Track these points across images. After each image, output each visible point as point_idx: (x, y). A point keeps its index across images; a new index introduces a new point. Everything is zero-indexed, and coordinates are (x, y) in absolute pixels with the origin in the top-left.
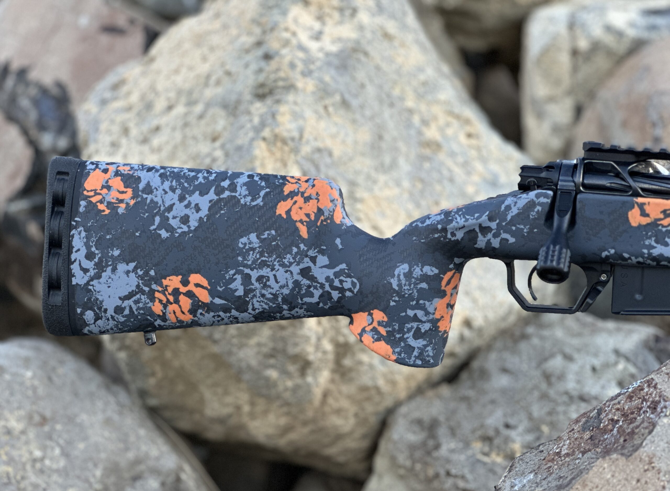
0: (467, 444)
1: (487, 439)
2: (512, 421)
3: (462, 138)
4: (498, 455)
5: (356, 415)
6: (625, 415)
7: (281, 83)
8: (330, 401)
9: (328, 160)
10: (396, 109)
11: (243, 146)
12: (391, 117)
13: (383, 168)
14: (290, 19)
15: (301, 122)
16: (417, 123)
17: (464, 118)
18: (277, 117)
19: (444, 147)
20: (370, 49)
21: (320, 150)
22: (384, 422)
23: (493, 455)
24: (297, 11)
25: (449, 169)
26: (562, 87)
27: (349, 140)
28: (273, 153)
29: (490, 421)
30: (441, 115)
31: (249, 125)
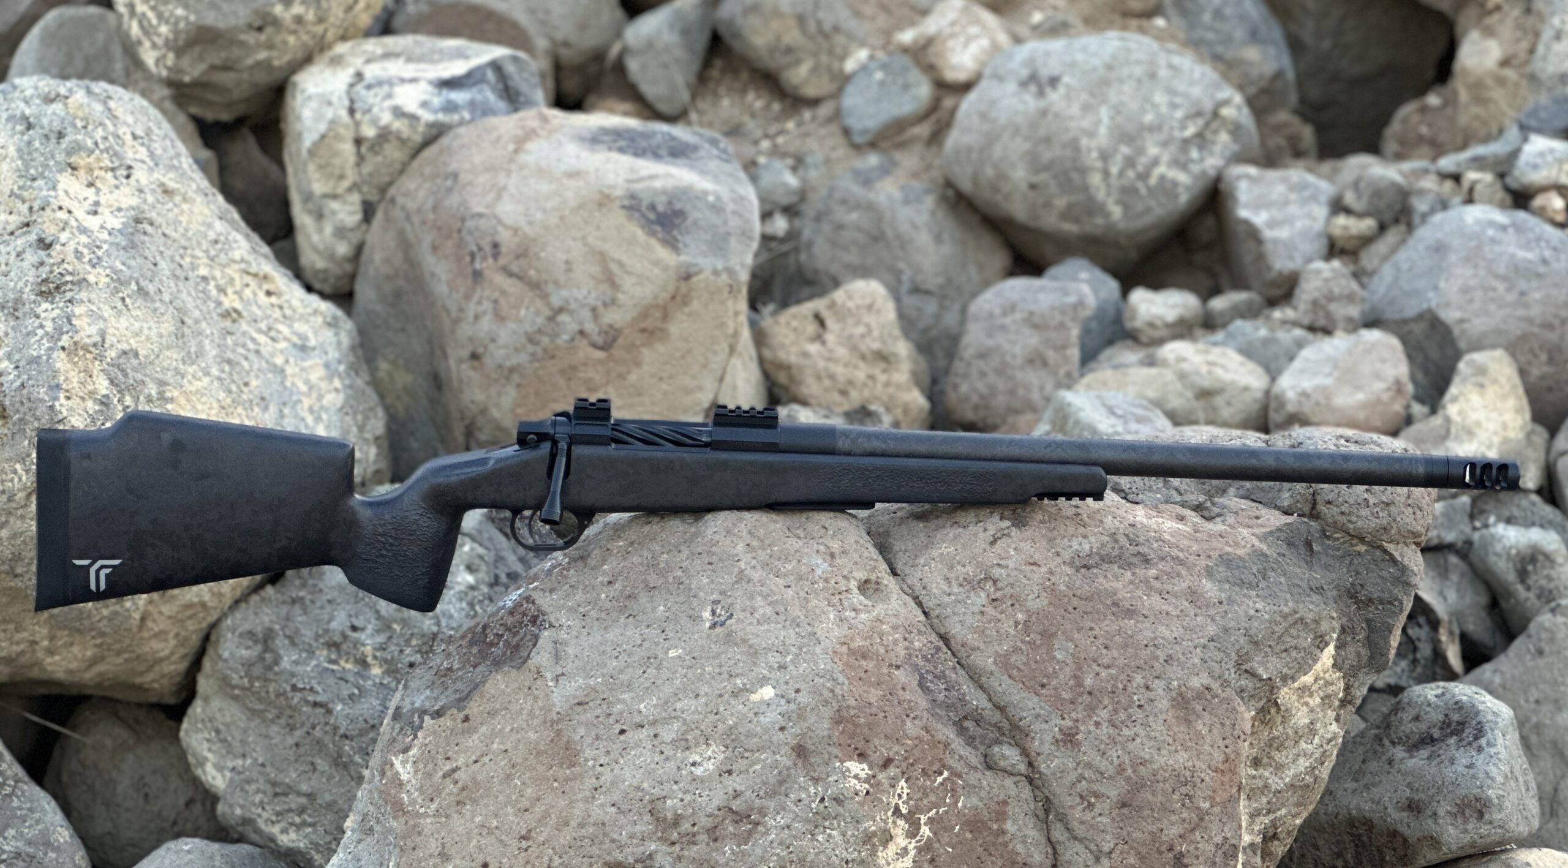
0: (311, 653)
1: (333, 645)
2: (357, 623)
3: (262, 296)
4: (347, 661)
5: (177, 635)
7: (68, 278)
8: (150, 624)
9: (135, 362)
10: (191, 283)
11: (39, 357)
12: (189, 294)
13: (190, 359)
14: (61, 193)
15: (101, 325)
16: (214, 292)
17: (261, 274)
18: (74, 322)
19: (245, 314)
20: (153, 215)
21: (125, 353)
22: (206, 639)
23: (342, 663)
24: (66, 181)
25: (253, 340)
26: (346, 183)
27: (153, 333)
28: (75, 364)
29: (334, 625)
30: (236, 276)
31: (40, 332)
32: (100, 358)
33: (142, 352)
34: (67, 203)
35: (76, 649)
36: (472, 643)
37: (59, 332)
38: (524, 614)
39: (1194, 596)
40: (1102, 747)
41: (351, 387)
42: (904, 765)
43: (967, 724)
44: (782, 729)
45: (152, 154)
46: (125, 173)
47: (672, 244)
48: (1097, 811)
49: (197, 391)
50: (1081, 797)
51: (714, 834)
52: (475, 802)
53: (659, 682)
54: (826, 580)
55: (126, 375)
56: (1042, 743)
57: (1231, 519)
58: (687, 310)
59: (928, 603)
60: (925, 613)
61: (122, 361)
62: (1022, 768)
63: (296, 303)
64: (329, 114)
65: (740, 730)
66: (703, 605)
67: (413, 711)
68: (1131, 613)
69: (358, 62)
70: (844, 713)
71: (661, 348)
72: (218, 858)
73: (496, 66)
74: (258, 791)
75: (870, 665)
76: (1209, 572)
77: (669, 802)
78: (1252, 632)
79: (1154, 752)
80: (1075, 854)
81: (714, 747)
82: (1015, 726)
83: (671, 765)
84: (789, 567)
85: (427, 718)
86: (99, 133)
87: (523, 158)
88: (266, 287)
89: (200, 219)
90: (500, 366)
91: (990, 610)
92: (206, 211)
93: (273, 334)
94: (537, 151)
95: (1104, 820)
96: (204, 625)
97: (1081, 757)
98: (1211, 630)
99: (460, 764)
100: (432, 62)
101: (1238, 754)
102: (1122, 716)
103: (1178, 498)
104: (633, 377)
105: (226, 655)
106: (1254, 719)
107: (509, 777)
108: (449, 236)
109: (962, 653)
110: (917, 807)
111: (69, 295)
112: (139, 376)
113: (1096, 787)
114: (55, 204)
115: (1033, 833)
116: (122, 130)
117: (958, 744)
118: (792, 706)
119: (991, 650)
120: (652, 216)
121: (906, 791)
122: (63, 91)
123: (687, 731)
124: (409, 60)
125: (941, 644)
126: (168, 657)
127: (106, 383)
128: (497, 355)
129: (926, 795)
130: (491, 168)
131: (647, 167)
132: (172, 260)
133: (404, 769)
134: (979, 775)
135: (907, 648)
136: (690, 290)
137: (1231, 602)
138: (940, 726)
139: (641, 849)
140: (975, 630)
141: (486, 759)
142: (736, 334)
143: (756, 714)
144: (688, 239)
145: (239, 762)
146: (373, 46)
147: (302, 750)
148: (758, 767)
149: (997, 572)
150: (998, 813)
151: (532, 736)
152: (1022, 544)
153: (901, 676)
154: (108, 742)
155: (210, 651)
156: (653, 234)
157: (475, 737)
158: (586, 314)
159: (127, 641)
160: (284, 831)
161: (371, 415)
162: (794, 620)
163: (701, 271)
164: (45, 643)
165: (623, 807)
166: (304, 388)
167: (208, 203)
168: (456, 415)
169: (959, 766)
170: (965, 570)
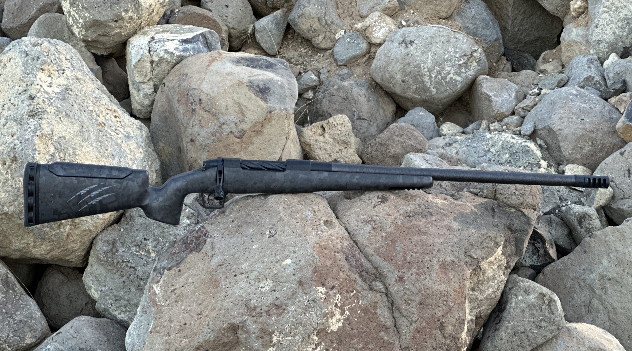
0: (130, 248)
1: (138, 246)
2: (146, 238)
3: (113, 118)
5: (81, 242)
6: (196, 238)
7: (40, 110)
8: (70, 237)
9: (64, 141)
10: (86, 112)
11: (29, 139)
12: (85, 116)
13: (85, 140)
14: (38, 79)
15: (52, 127)
16: (95, 116)
17: (113, 110)
18: (42, 126)
19: (106, 124)
20: (72, 87)
21: (61, 137)
22: (92, 243)
23: (141, 252)
24: (40, 75)
25: (110, 134)
26: (148, 78)
27: (71, 131)
28: (42, 141)
29: (138, 238)
30: (104, 110)
31: (29, 130)
32: (51, 139)
33: (67, 137)
34: (40, 83)
35: (43, 246)
36: (183, 244)
37: (36, 129)
38: (202, 233)
39: (449, 227)
40: (413, 282)
41: (146, 151)
42: (339, 288)
43: (363, 273)
44: (294, 275)
45: (72, 65)
46: (62, 72)
47: (265, 100)
48: (411, 306)
49: (88, 152)
50: (405, 301)
51: (268, 313)
52: (182, 301)
53: (249, 257)
54: (312, 220)
55: (61, 146)
56: (391, 281)
57: (464, 200)
58: (270, 124)
59: (350, 229)
60: (348, 233)
61: (59, 140)
62: (383, 290)
63: (126, 120)
64: (141, 52)
65: (279, 275)
66: (266, 230)
67: (161, 268)
68: (424, 233)
69: (153, 34)
70: (317, 269)
71: (260, 137)
72: (94, 323)
73: (203, 35)
74: (110, 299)
75: (326, 251)
76: (455, 219)
77: (252, 301)
78: (470, 241)
79: (433, 284)
80: (403, 322)
81: (269, 281)
82: (381, 274)
83: (253, 288)
84: (298, 216)
85: (165, 270)
86: (53, 57)
87: (211, 68)
88: (115, 114)
89: (90, 89)
90: (201, 144)
91: (372, 232)
92: (92, 86)
93: (117, 131)
94: (216, 66)
95: (414, 309)
96: (91, 238)
97: (405, 286)
98: (455, 240)
99: (177, 287)
100: (180, 34)
101: (464, 286)
102: (421, 271)
103: (445, 192)
104: (250, 148)
105: (99, 249)
106: (471, 273)
107: (194, 292)
108: (184, 97)
109: (362, 247)
110: (344, 303)
111: (40, 116)
112: (66, 146)
113: (411, 297)
114: (36, 83)
115: (387, 314)
116: (62, 57)
117: (360, 281)
118: (298, 267)
119: (372, 247)
120: (258, 89)
121: (340, 298)
122: (40, 42)
123: (259, 275)
124: (171, 33)
125: (354, 244)
126: (77, 250)
127: (53, 148)
128: (200, 140)
129: (347, 299)
130: (199, 72)
131: (257, 71)
132: (79, 104)
133: (157, 289)
134: (367, 292)
135: (341, 246)
136: (271, 117)
137: (462, 230)
138: (353, 274)
139: (242, 318)
140: (367, 239)
141: (186, 285)
142: (288, 133)
143: (284, 269)
144: (271, 98)
145: (103, 289)
146: (159, 28)
147: (126, 284)
148: (285, 288)
149: (375, 218)
150: (374, 306)
151: (203, 277)
152: (385, 208)
153: (339, 256)
154: (57, 281)
155: (93, 248)
156: (258, 96)
157: (183, 277)
158: (233, 125)
159: (62, 244)
160: (119, 314)
161: (154, 162)
162: (299, 235)
163: (276, 109)
164: (32, 244)
165: (236, 303)
166: (128, 152)
167: (94, 83)
168: (186, 162)
169: (359, 289)
170: (364, 217)
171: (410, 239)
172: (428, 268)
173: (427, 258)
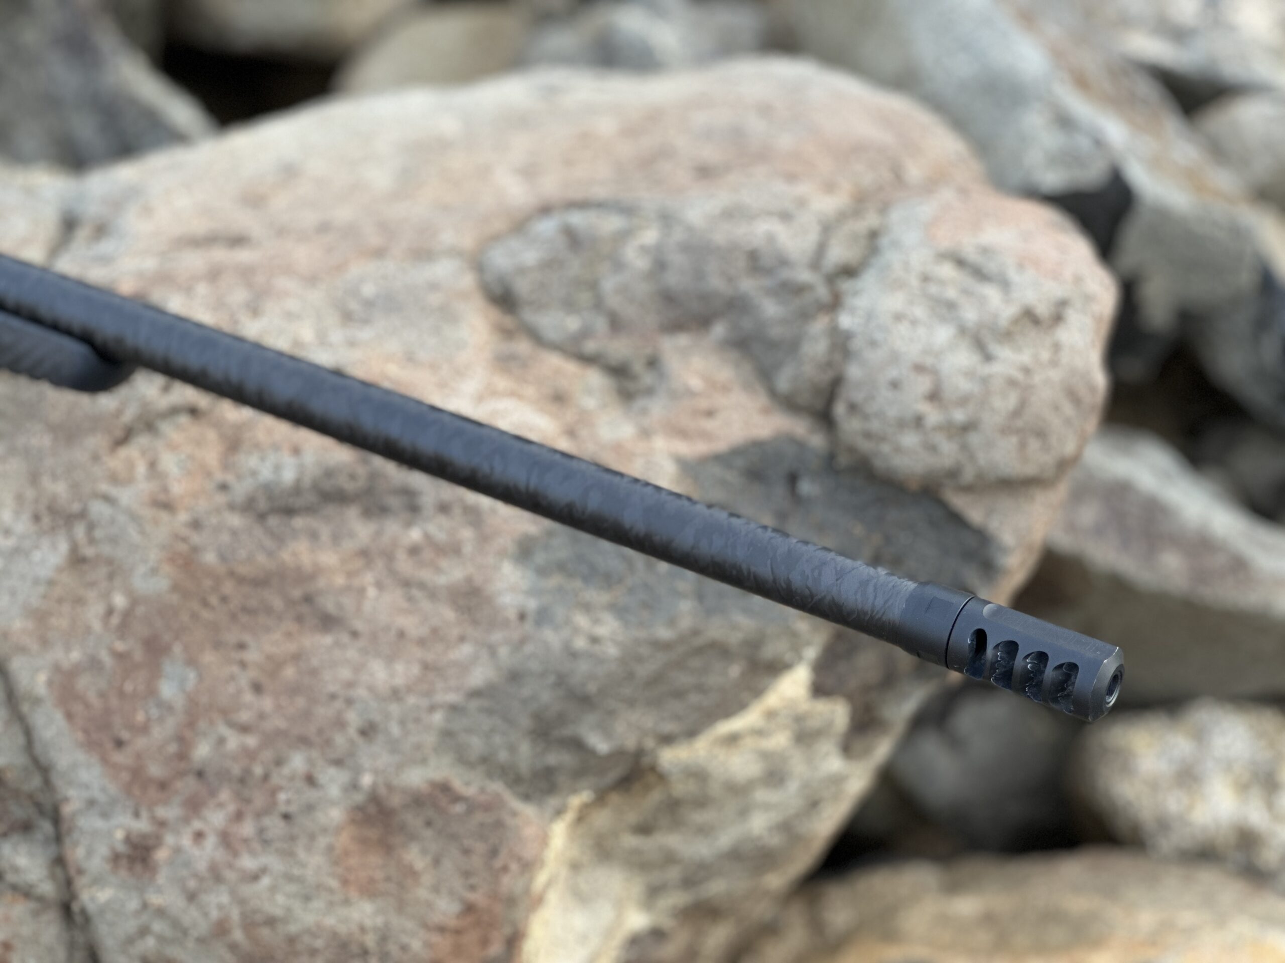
39: (470, 597)
40: (195, 882)
79: (295, 902)
82: (56, 807)
91: (67, 577)
97: (152, 893)
102: (249, 827)
119: (49, 657)
171: (242, 646)
172: (286, 817)
173: (298, 762)
